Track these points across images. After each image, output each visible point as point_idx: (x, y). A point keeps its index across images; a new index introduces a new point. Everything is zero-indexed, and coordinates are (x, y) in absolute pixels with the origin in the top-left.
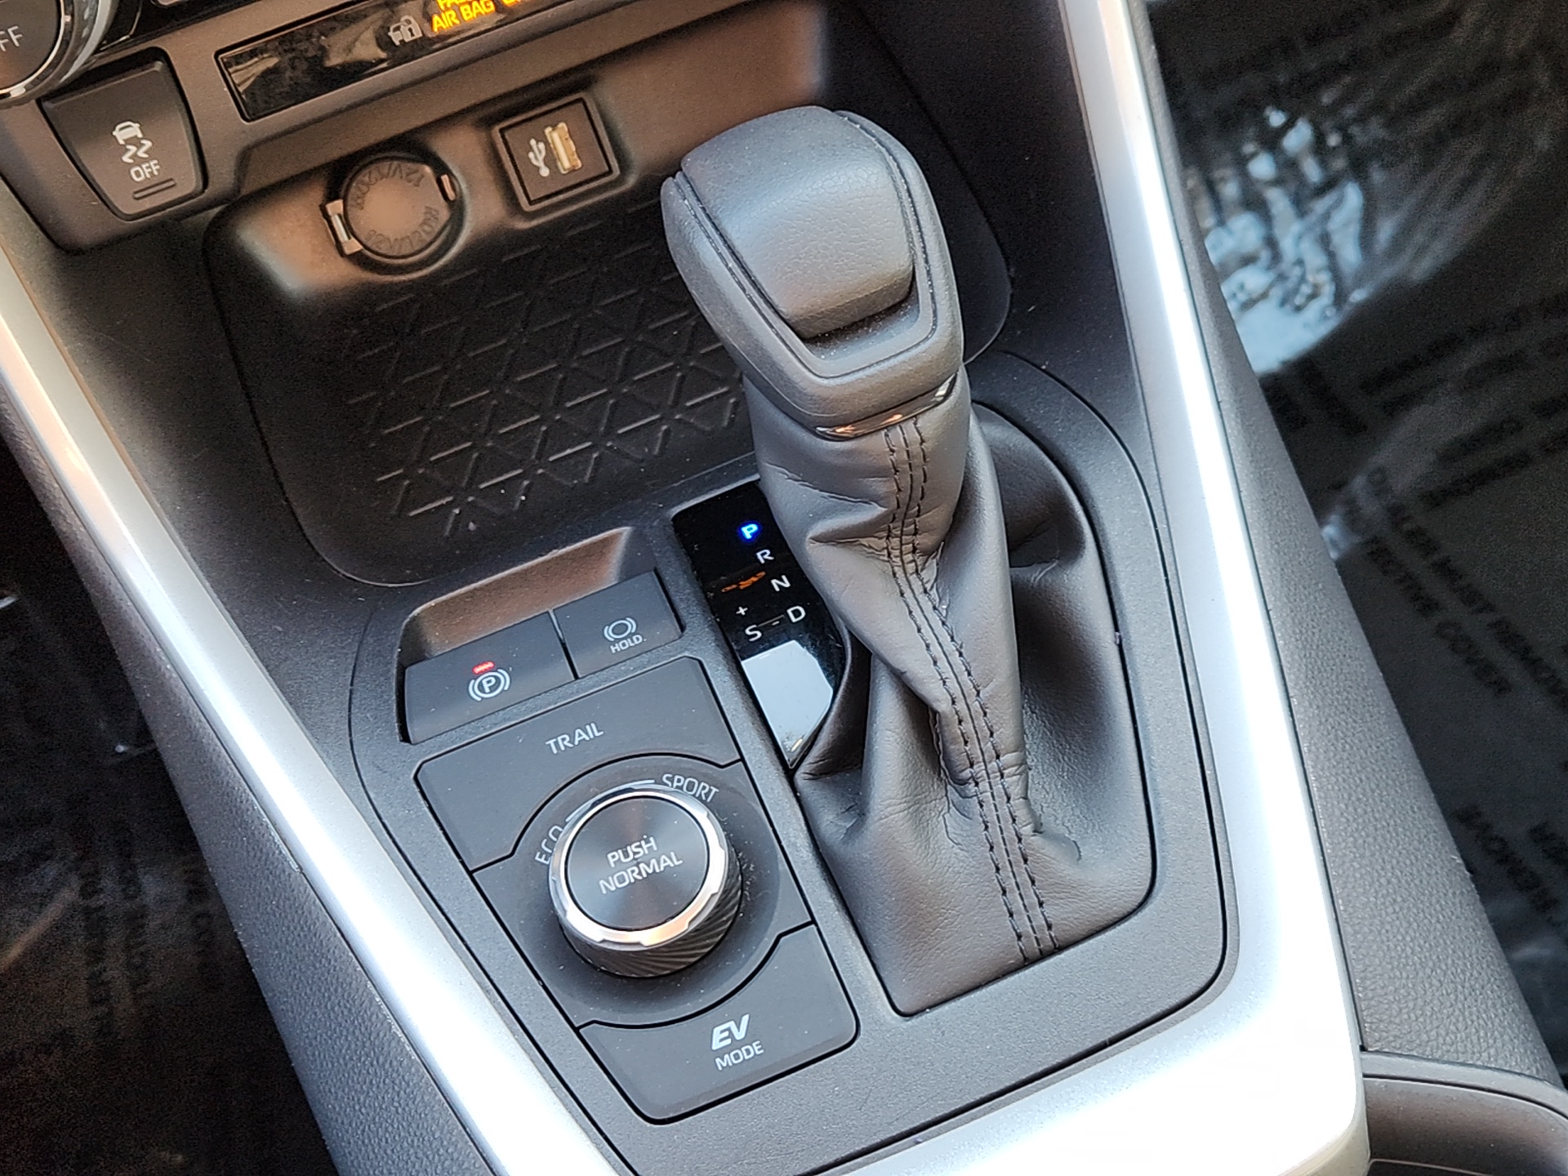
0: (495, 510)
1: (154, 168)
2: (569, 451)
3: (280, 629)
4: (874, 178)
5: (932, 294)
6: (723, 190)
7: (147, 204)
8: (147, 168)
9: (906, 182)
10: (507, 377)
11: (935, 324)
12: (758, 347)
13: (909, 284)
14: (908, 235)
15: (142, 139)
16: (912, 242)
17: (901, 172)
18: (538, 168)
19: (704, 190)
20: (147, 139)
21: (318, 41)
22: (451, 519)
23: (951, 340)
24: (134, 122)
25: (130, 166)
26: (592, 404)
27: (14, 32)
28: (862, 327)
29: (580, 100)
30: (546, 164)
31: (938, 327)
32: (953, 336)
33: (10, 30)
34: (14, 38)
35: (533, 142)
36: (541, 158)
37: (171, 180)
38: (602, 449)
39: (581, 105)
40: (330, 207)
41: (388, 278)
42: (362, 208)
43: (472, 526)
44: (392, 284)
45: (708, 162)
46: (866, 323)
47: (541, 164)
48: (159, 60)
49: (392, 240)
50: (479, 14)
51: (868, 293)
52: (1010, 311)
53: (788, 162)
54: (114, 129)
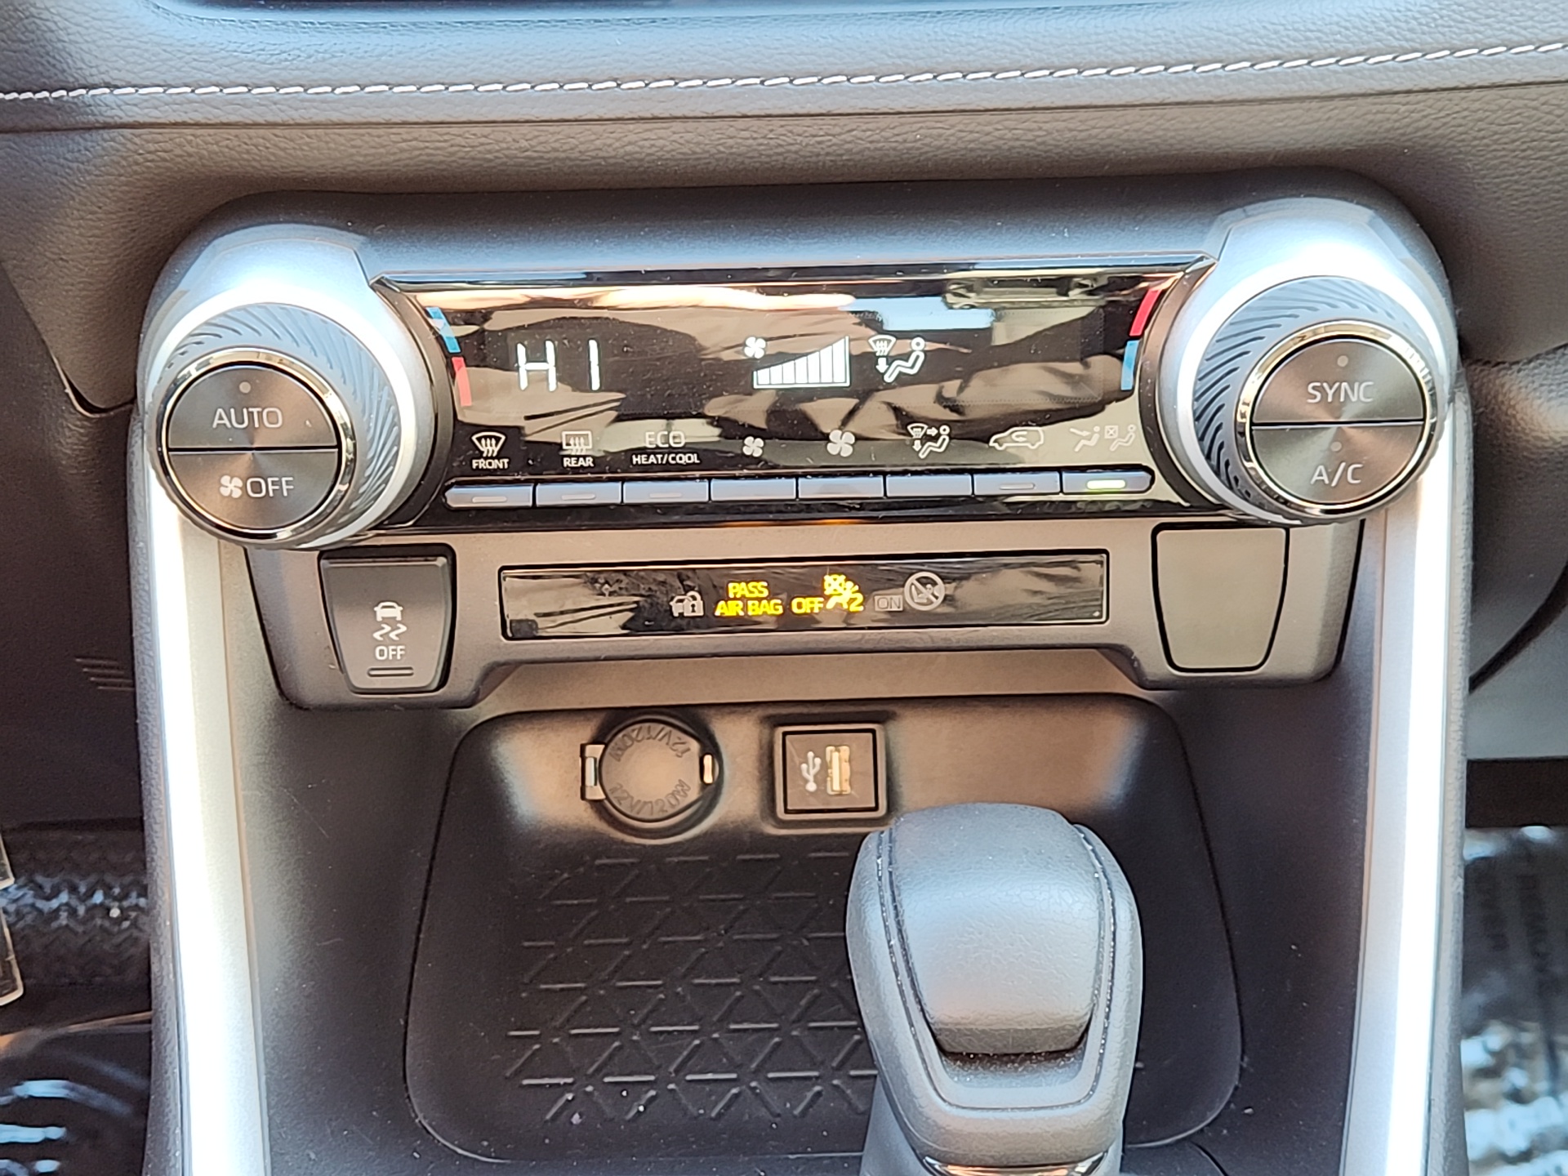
0: (607, 1110)
1: (399, 653)
2: (710, 1076)
3: (313, 1156)
4: (1078, 906)
5: (1102, 1055)
6: (916, 862)
7: (378, 684)
8: (393, 650)
9: (1115, 924)
10: (684, 976)
11: (1093, 1089)
12: (890, 1042)
13: (1079, 1035)
14: (1095, 981)
15: (400, 622)
16: (1098, 990)
17: (1114, 911)
18: (806, 781)
19: (898, 856)
20: (404, 624)
21: (601, 588)
22: (561, 1103)
23: (1106, 1115)
24: (399, 605)
25: (379, 643)
26: (755, 1036)
27: (287, 482)
28: (1013, 1062)
29: (873, 731)
30: (816, 781)
31: (1095, 1095)
32: (1110, 1112)
33: (284, 479)
34: (285, 487)
35: (811, 754)
36: (813, 772)
37: (410, 668)
38: (744, 1087)
39: (870, 735)
40: (589, 749)
41: (619, 835)
42: (619, 760)
43: (576, 1119)
44: (623, 842)
45: (917, 829)
46: (1019, 1060)
47: (811, 778)
48: (445, 556)
49: (635, 800)
50: (765, 613)
51: (1030, 1028)
52: (1229, 1103)
53: (993, 857)
54: (377, 605)
